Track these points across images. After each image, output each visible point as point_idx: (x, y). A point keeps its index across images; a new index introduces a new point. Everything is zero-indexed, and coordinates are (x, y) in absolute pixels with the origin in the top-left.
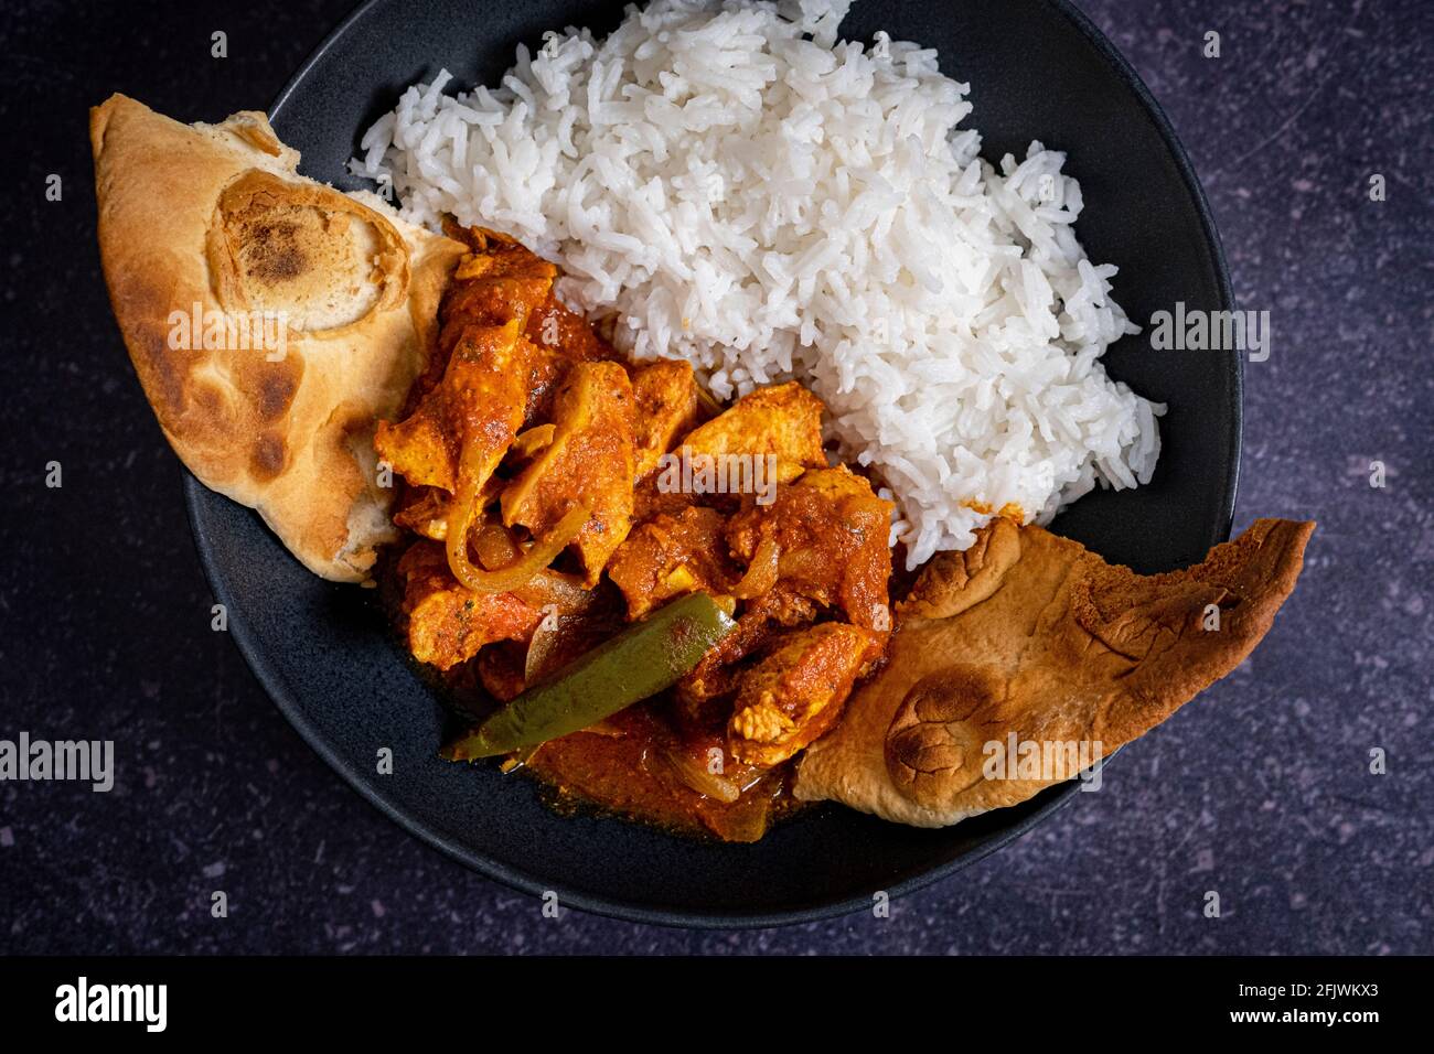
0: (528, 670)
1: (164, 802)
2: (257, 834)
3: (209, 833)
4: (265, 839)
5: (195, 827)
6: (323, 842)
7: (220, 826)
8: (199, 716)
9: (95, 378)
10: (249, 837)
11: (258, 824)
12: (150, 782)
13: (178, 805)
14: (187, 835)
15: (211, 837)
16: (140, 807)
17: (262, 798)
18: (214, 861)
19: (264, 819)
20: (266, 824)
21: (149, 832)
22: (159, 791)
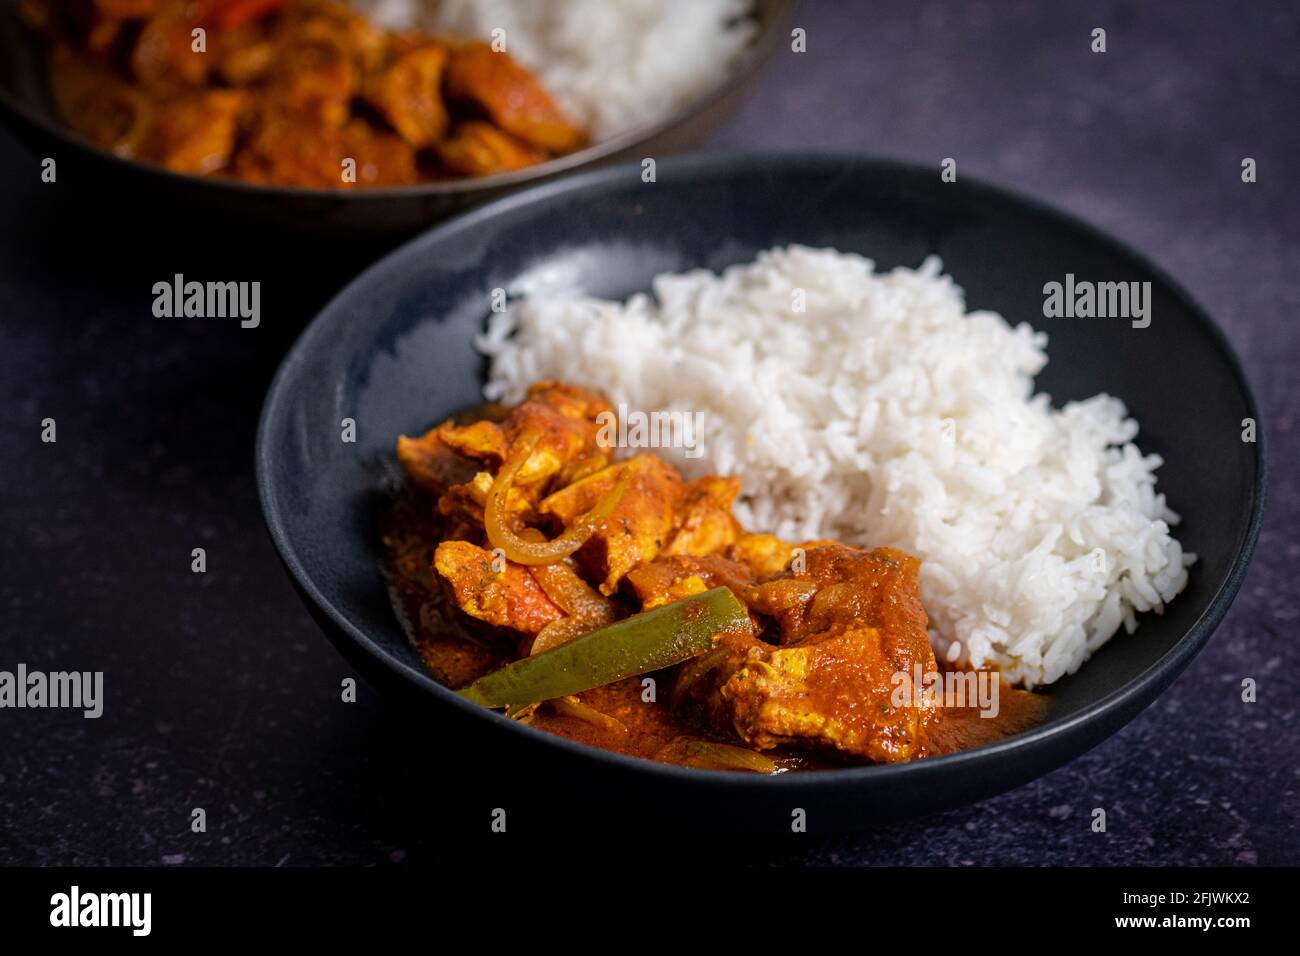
1: (143, 805)
2: (226, 840)
4: (232, 844)
5: (167, 827)
6: (288, 855)
8: (202, 751)
10: (217, 841)
11: (229, 834)
12: (137, 790)
13: (157, 809)
14: (155, 831)
16: (119, 805)
17: (240, 815)
19: (237, 831)
20: (237, 834)
21: (120, 824)
22: (142, 797)
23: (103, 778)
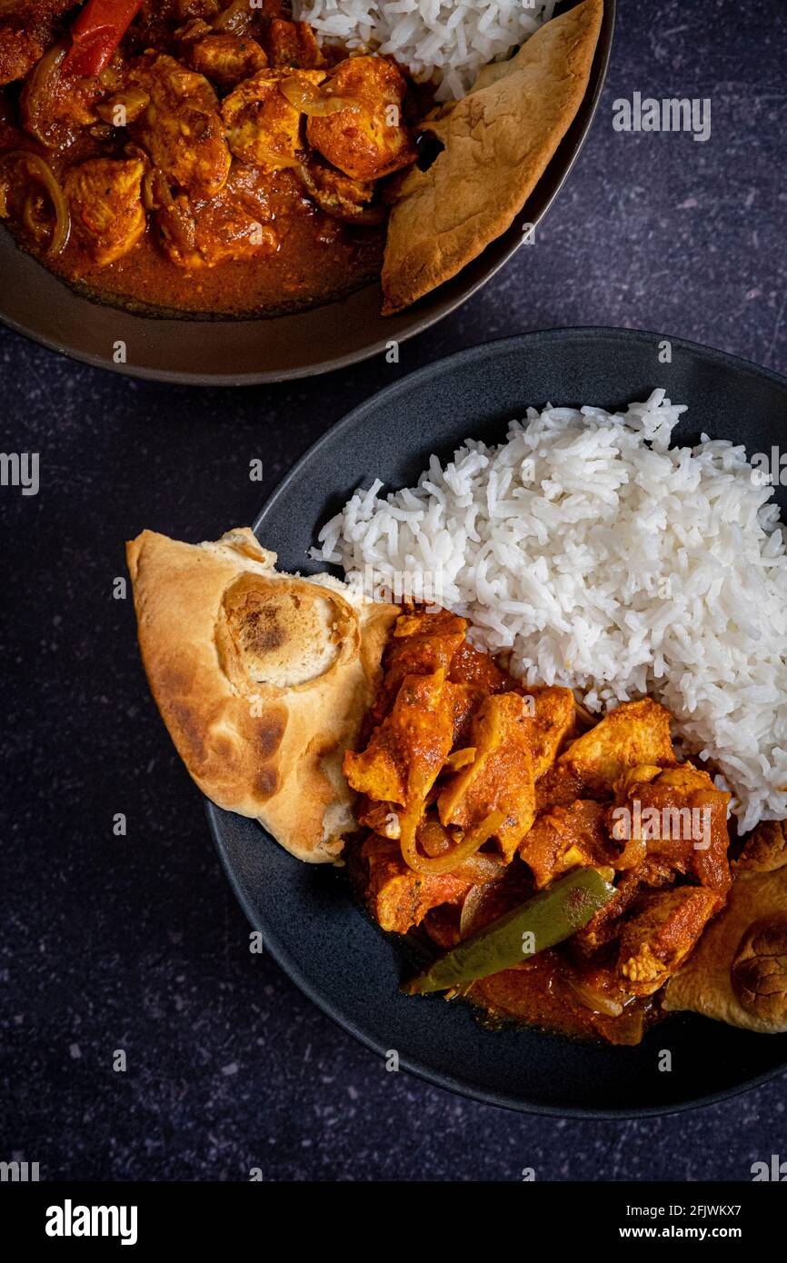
0: (462, 926)
1: (190, 1020)
2: (261, 1041)
3: (225, 1041)
4: (266, 1045)
5: (214, 1038)
6: (310, 1046)
7: (233, 1037)
8: (212, 955)
9: (121, 707)
10: (254, 1044)
11: (260, 1034)
12: (179, 1006)
13: (201, 1022)
14: (208, 1045)
16: (172, 1025)
17: (262, 1014)
18: (228, 1063)
19: (265, 1030)
20: (266, 1034)
21: (180, 1044)
22: (186, 1013)
23: (151, 1000)
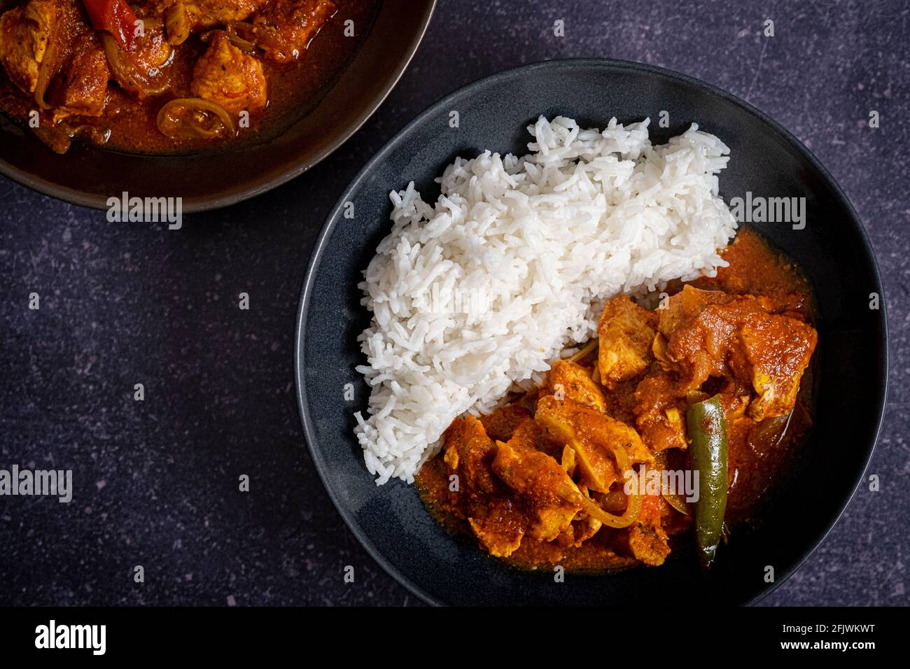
1: (317, 578)
2: (370, 594)
3: (344, 594)
4: (374, 597)
5: (335, 592)
6: (407, 598)
7: (349, 590)
8: (334, 529)
9: (266, 342)
10: (366, 596)
11: (370, 588)
12: (309, 568)
13: (326, 580)
14: (331, 596)
15: (344, 597)
16: (304, 582)
17: (372, 574)
19: (374, 585)
20: (375, 589)
21: (310, 596)
22: (314, 573)
23: (288, 563)
